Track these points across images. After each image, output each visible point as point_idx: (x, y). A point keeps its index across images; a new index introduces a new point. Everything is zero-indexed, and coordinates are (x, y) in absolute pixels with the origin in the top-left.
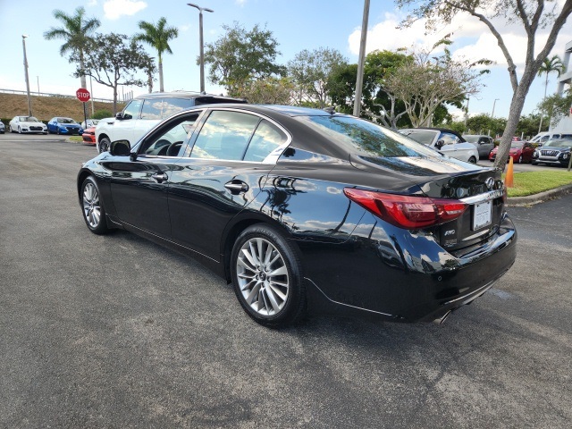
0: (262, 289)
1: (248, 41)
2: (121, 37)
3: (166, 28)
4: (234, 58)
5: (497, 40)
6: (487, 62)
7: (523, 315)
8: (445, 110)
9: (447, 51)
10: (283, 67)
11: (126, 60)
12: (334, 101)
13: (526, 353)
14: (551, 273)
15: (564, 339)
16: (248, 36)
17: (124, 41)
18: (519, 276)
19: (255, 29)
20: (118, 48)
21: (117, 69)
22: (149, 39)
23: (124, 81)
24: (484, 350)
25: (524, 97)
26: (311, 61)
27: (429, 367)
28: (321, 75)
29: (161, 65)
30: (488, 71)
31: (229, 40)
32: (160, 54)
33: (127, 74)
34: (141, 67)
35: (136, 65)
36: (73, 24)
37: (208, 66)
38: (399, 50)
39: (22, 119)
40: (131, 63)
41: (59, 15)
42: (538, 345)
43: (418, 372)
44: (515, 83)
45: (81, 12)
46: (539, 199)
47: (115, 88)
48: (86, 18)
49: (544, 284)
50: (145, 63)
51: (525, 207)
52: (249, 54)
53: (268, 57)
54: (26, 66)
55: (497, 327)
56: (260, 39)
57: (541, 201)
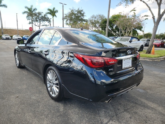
0: (53, 87)
1: (76, 12)
2: (41, 13)
3: (55, 10)
4: (72, 17)
5: (148, 8)
6: (147, 16)
7: (147, 99)
8: (136, 31)
9: (134, 13)
10: (87, 20)
11: (43, 19)
12: (102, 29)
13: (144, 114)
14: (161, 84)
15: (160, 109)
16: (76, 11)
17: (42, 14)
18: (149, 84)
19: (78, 9)
20: (40, 16)
21: (40, 22)
22: (50, 13)
23: (42, 25)
24: (128, 112)
25: (157, 26)
26: (95, 18)
27: (105, 118)
28: (98, 22)
29: (53, 20)
30: (147, 19)
31: (71, 12)
32: (53, 17)
33: (43, 23)
34: (47, 21)
35: (45, 20)
36: (30, 10)
37: (65, 20)
38: (119, 13)
39: (16, 36)
40: (44, 20)
41: (26, 7)
42: (150, 111)
43: (100, 119)
44: (154, 22)
45: (32, 6)
46: (163, 58)
47: (40, 27)
48: (33, 8)
49: (158, 87)
50: (48, 20)
51: (158, 61)
52: (76, 16)
53: (82, 17)
54: (17, 22)
55: (136, 103)
56: (80, 12)
57: (163, 59)
